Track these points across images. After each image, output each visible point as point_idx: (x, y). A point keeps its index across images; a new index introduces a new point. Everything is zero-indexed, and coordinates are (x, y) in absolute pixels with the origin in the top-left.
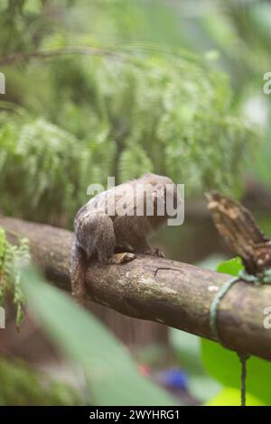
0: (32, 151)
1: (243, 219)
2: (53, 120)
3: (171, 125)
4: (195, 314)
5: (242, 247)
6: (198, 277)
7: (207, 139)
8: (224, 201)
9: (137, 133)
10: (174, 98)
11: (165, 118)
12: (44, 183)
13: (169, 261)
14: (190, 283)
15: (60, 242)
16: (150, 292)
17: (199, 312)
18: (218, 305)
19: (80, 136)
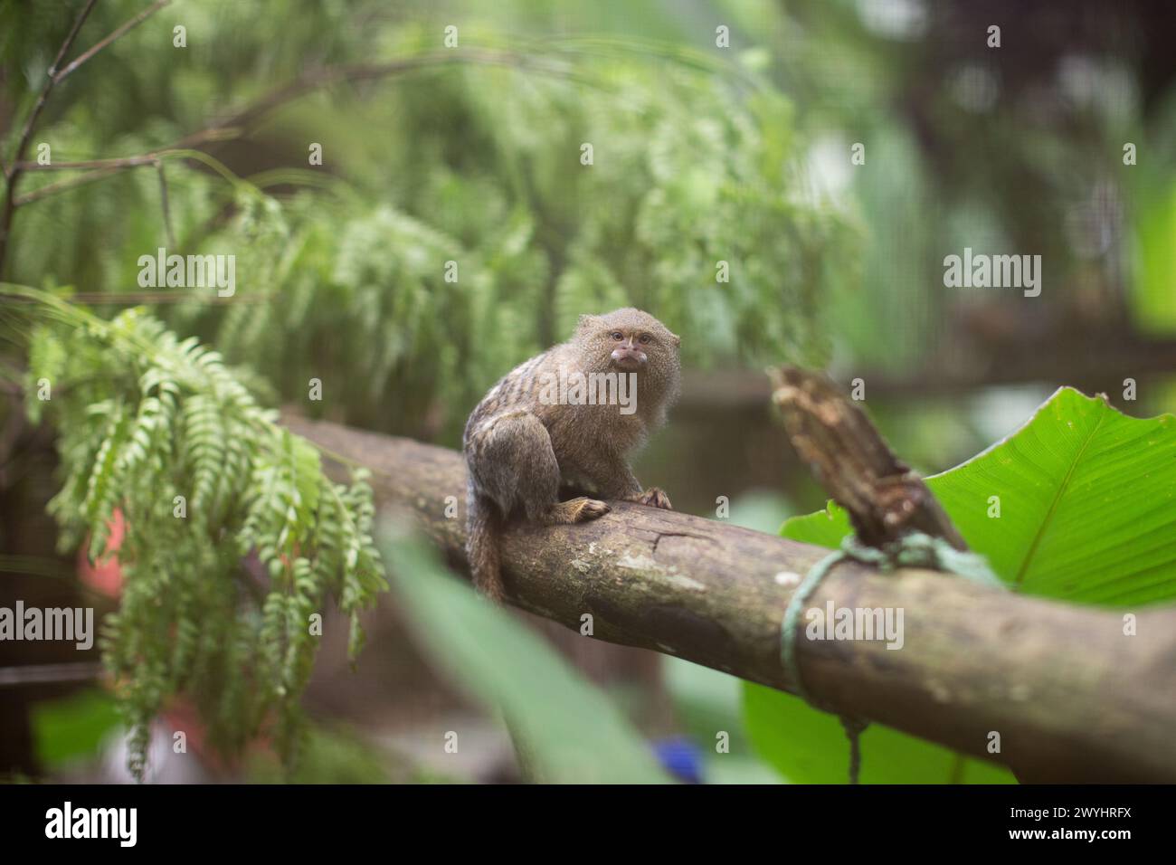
0: (369, 276)
1: (852, 423)
2: (410, 208)
3: (670, 213)
4: (748, 635)
5: (850, 485)
6: (752, 553)
7: (746, 243)
8: (809, 385)
9: (590, 233)
10: (673, 152)
11: (655, 198)
12: (395, 346)
13: (684, 518)
14: (733, 567)
15: (438, 476)
16: (644, 587)
17: (755, 631)
18: (800, 615)
19: (469, 240)
